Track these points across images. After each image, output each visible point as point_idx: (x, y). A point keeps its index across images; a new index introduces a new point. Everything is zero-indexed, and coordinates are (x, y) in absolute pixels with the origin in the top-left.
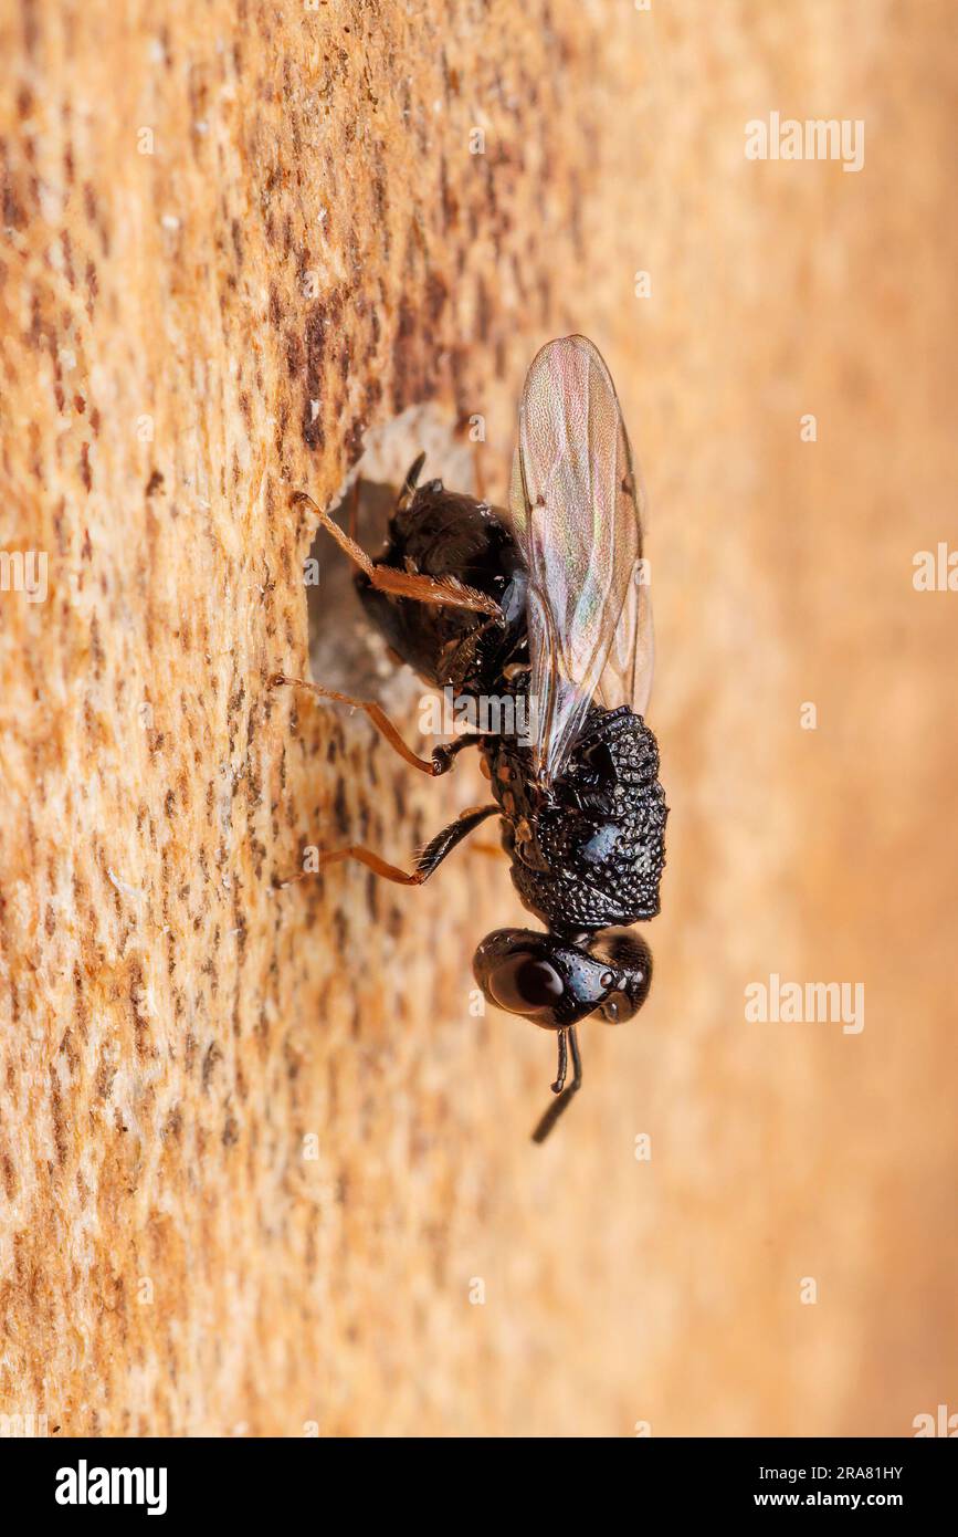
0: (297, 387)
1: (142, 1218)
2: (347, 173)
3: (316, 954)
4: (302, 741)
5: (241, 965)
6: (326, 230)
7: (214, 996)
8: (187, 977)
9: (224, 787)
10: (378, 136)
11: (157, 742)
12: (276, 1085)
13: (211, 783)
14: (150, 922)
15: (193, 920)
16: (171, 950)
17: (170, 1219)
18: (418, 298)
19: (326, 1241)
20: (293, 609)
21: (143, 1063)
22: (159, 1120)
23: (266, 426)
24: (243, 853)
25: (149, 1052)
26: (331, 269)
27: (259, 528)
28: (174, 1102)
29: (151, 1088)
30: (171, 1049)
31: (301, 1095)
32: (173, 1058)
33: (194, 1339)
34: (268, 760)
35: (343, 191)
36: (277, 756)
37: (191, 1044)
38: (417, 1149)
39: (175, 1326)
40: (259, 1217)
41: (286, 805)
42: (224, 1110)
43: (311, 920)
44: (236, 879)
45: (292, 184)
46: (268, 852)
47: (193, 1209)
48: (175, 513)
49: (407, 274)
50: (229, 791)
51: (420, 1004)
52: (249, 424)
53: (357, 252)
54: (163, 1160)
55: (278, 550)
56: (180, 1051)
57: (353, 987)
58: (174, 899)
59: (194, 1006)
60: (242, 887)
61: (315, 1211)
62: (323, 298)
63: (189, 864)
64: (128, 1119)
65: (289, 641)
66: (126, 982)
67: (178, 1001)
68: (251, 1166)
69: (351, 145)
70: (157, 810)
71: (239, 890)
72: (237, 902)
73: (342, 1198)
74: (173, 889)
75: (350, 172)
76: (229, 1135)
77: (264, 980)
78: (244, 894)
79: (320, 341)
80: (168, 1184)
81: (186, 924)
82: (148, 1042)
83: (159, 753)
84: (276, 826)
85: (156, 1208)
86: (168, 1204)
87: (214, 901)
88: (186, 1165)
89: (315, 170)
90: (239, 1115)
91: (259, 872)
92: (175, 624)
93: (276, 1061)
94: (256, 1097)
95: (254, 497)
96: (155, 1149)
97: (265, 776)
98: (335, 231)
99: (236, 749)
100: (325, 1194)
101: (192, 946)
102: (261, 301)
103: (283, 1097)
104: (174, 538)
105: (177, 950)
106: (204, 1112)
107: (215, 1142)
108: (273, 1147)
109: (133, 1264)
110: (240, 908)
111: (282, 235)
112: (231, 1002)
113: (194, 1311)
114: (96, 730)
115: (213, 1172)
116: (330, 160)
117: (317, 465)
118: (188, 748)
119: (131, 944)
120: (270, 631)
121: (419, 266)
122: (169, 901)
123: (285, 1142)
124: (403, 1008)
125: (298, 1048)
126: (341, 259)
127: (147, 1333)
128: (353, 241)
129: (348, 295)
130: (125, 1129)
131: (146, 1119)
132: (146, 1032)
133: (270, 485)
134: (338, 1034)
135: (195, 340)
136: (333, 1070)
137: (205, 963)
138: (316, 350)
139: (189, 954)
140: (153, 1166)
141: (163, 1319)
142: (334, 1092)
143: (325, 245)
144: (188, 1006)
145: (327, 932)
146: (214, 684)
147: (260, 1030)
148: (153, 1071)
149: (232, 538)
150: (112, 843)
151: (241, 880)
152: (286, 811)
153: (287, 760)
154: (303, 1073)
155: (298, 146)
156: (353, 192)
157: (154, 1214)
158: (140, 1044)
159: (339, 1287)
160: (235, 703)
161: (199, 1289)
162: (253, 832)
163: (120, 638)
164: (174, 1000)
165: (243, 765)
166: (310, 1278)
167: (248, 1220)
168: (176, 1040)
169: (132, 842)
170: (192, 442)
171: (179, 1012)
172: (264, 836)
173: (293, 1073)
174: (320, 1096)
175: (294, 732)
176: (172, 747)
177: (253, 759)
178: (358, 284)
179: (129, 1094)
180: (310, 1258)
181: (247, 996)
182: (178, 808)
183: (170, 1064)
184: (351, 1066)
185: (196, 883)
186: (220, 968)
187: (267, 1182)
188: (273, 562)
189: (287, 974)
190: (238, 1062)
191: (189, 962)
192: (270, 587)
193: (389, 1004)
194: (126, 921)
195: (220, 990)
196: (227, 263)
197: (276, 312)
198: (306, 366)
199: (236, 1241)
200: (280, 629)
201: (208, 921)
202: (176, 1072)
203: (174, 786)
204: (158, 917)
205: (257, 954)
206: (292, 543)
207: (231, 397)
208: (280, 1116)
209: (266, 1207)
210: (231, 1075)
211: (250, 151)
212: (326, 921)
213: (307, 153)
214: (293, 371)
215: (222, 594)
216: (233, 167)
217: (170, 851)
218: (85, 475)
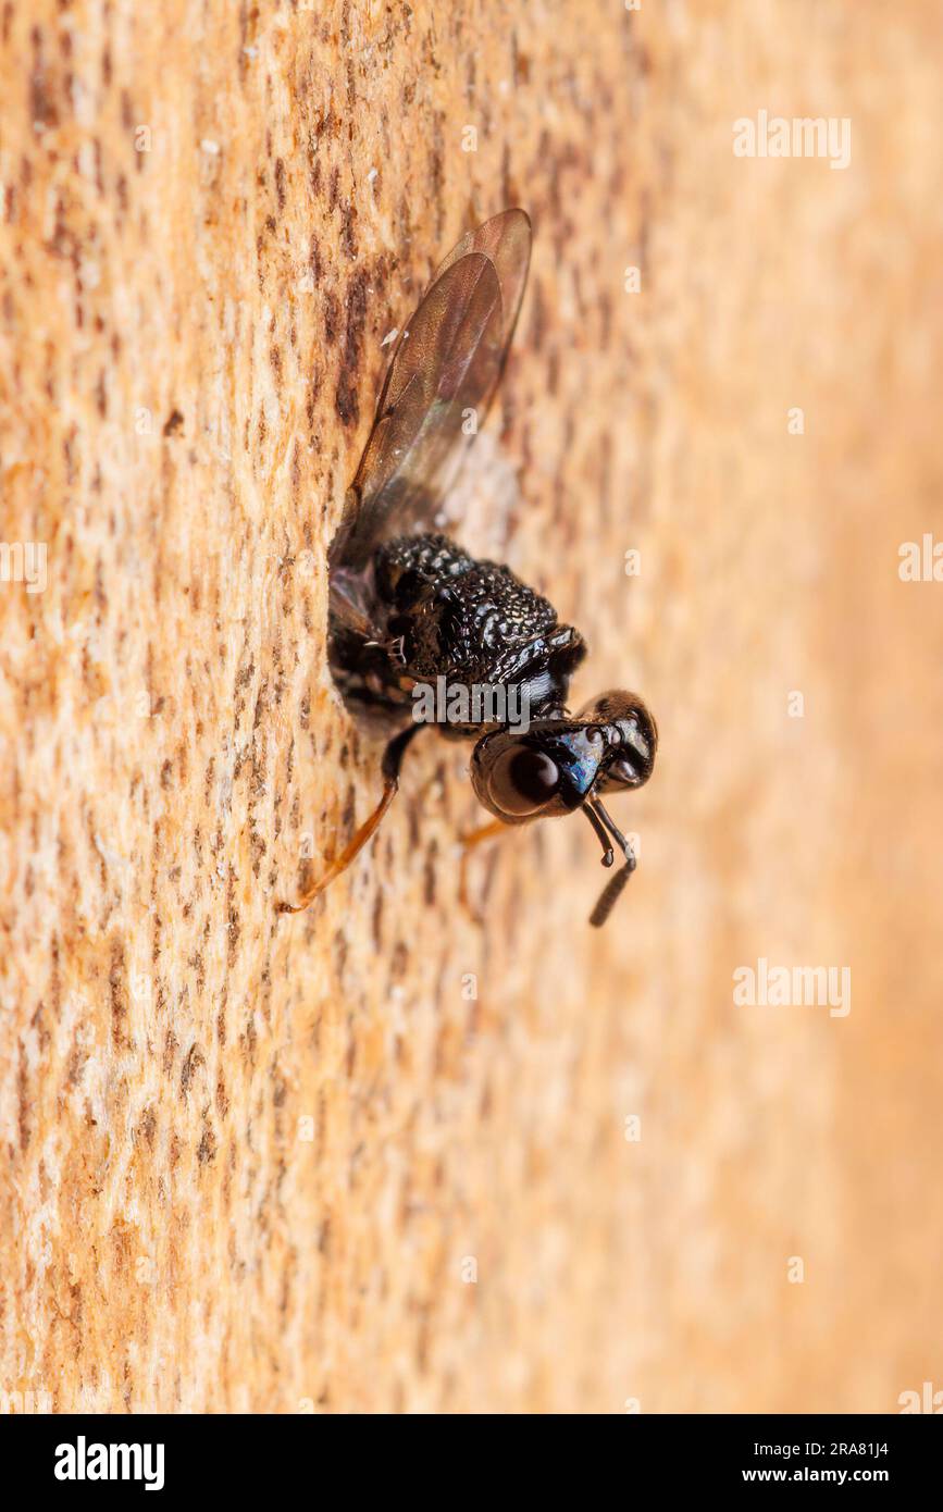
0: (334, 355)
1: (106, 1223)
2: (403, 138)
3: (312, 973)
4: (312, 736)
5: (231, 965)
6: (376, 192)
7: (200, 993)
8: (173, 969)
9: (225, 766)
10: (439, 105)
11: (159, 705)
12: (260, 1108)
13: (212, 759)
14: (136, 901)
15: (183, 906)
16: (157, 935)
17: (136, 1228)
20: (313, 591)
21: (117, 1053)
22: (132, 1121)
23: (297, 387)
24: (242, 843)
25: (126, 1042)
26: (377, 235)
27: (282, 494)
28: (149, 1102)
29: (125, 1081)
30: (149, 1043)
31: (286, 1127)
32: (151, 1053)
33: (152, 1367)
34: (275, 749)
35: (397, 155)
36: (284, 745)
37: (171, 1040)
38: (407, 1213)
39: (133, 1347)
40: (232, 1245)
41: (291, 801)
42: (202, 1122)
43: (310, 934)
44: (231, 870)
45: (343, 134)
46: (268, 848)
47: (161, 1223)
48: (193, 460)
50: (231, 771)
51: (421, 1054)
53: (408, 224)
54: (132, 1164)
55: (301, 523)
56: (159, 1046)
57: (350, 1019)
58: (163, 879)
59: (177, 1001)
60: (237, 880)
61: (292, 1256)
62: (367, 264)
63: (182, 842)
64: (98, 1112)
65: (306, 625)
66: (106, 963)
67: (161, 992)
68: (226, 1188)
69: (410, 108)
70: (152, 779)
71: (235, 883)
72: (231, 896)
73: (322, 1247)
74: (164, 868)
75: (405, 135)
76: (205, 1150)
77: (254, 987)
78: (239, 888)
79: (362, 309)
80: (136, 1191)
81: (175, 909)
82: (125, 1033)
83: (159, 717)
84: (278, 823)
85: (121, 1214)
86: (135, 1213)
87: (206, 890)
88: (158, 1175)
89: (369, 124)
90: (217, 1129)
91: (256, 868)
92: (186, 580)
93: (262, 1083)
94: (237, 1114)
95: (279, 460)
96: (127, 1151)
97: (270, 765)
98: (385, 196)
99: (242, 727)
100: (304, 1237)
101: (180, 934)
102: (301, 251)
103: (267, 1121)
104: (190, 485)
105: (163, 937)
106: (179, 1121)
107: (189, 1155)
108: (252, 1174)
109: (92, 1273)
110: (233, 903)
111: (327, 186)
112: (218, 1003)
113: (155, 1337)
114: (93, 680)
115: (185, 1187)
116: (385, 119)
117: (349, 441)
118: (190, 716)
119: (119, 920)
120: (287, 609)
122: (159, 881)
123: (266, 1172)
124: (401, 1050)
125: (287, 1072)
126: (390, 227)
127: (103, 1350)
128: (405, 212)
129: (394, 266)
130: (94, 1123)
131: (117, 1116)
132: (123, 1020)
133: (297, 452)
134: (332, 1065)
135: (227, 276)
136: (322, 1109)
137: (192, 955)
138: (356, 318)
139: (177, 943)
140: (122, 1167)
141: (122, 1339)
142: (321, 1131)
143: (373, 208)
144: (171, 999)
145: (326, 951)
146: (222, 652)
147: (246, 1041)
148: (129, 1064)
149: (252, 499)
150: (102, 807)
151: (237, 872)
152: (291, 810)
153: (296, 753)
154: (289, 1100)
155: (352, 96)
156: (408, 159)
157: (119, 1222)
158: (116, 1033)
159: (313, 1345)
160: (244, 678)
161: (161, 1314)
162: (254, 825)
163: (126, 585)
164: (157, 990)
165: (247, 746)
166: (283, 1328)
167: (220, 1248)
168: (155, 1034)
169: (123, 809)
170: (217, 387)
171: (161, 1004)
172: (264, 830)
173: (279, 1099)
174: (307, 1130)
175: (305, 725)
176: (173, 712)
177: (259, 744)
178: (406, 256)
179: (101, 1084)
181: (235, 1002)
182: (175, 780)
183: (147, 1058)
184: (340, 1109)
185: (188, 865)
186: (208, 964)
187: (243, 1211)
188: (294, 533)
189: (280, 989)
190: (221, 1071)
191: (175, 950)
192: (289, 561)
193: (388, 1046)
194: (110, 893)
195: (206, 988)
196: (269, 202)
197: (317, 268)
198: (345, 332)
199: (205, 1269)
200: (298, 608)
201: (199, 911)
202: (154, 1070)
203: (172, 756)
204: (145, 896)
205: (249, 957)
206: (316, 519)
207: (262, 347)
208: (263, 1141)
209: (240, 1237)
210: (212, 1084)
211: (300, 89)
212: (324, 939)
213: (361, 106)
214: (330, 335)
215: (238, 557)
216: (281, 102)
217: (163, 827)
218: (100, 402)
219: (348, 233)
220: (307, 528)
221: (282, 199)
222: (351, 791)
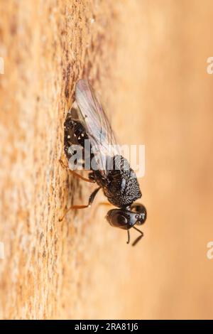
0: (65, 82)
1: (26, 273)
2: (75, 35)
5: (49, 215)
6: (71, 47)
8: (39, 217)
9: (48, 172)
10: (81, 27)
11: (36, 160)
12: (53, 245)
13: (45, 171)
14: (32, 202)
17: (32, 273)
18: (86, 66)
19: (60, 283)
21: (29, 235)
22: (31, 249)
23: (59, 89)
24: (50, 189)
25: (30, 233)
26: (72, 56)
27: (57, 113)
28: (34, 245)
29: (30, 241)
30: (34, 233)
31: (57, 248)
33: (35, 302)
34: (56, 168)
35: (74, 38)
37: (38, 232)
38: (77, 265)
39: (31, 298)
40: (48, 274)
42: (43, 249)
45: (65, 34)
46: (54, 189)
47: (36, 271)
48: (42, 107)
49: (85, 60)
50: (48, 174)
52: (56, 88)
53: (76, 53)
54: (31, 259)
55: (60, 119)
56: (36, 233)
57: (68, 224)
61: (58, 276)
62: (70, 62)
63: (40, 189)
64: (25, 248)
65: (61, 141)
66: (26, 216)
68: (47, 262)
69: (76, 28)
70: (34, 176)
73: (63, 273)
74: (37, 195)
76: (44, 255)
77: (52, 219)
78: (50, 198)
79: (69, 72)
80: (32, 265)
81: (39, 203)
82: (30, 230)
83: (36, 163)
84: (56, 184)
86: (32, 269)
87: (44, 199)
88: (36, 261)
89: (69, 32)
90: (46, 250)
91: (53, 193)
92: (41, 133)
93: (53, 239)
94: (50, 246)
95: (56, 106)
96: (30, 256)
97: (55, 171)
98: (73, 47)
99: (51, 164)
100: (59, 271)
101: (40, 209)
102: (59, 60)
103: (54, 248)
104: (41, 113)
105: (36, 210)
106: (39, 249)
107: (41, 256)
108: (52, 259)
110: (49, 201)
111: (63, 46)
112: (46, 223)
114: (24, 156)
115: (40, 263)
116: (72, 31)
118: (41, 162)
120: (57, 138)
121: (87, 59)
122: (36, 198)
123: (54, 258)
125: (57, 237)
126: (74, 54)
127: (26, 299)
128: (76, 51)
129: (74, 62)
130: (24, 251)
131: (28, 249)
132: (29, 228)
133: (59, 103)
134: (65, 234)
135: (47, 66)
136: (63, 243)
137: (42, 213)
138: (68, 74)
140: (29, 260)
141: (29, 297)
142: (63, 249)
143: (71, 50)
144: (38, 223)
146: (47, 148)
147: (51, 231)
148: (31, 237)
149: (52, 115)
151: (49, 195)
152: (58, 180)
155: (67, 26)
156: (76, 39)
157: (29, 271)
158: (28, 231)
159: (61, 294)
161: (36, 292)
162: (52, 184)
163: (30, 134)
164: (35, 221)
166: (56, 291)
168: (35, 231)
170: (45, 91)
171: (36, 224)
172: (54, 185)
173: (55, 243)
174: (61, 249)
176: (38, 162)
177: (53, 167)
178: (76, 60)
179: (25, 242)
180: (57, 287)
181: (49, 222)
182: (39, 176)
183: (34, 236)
184: (66, 243)
185: (41, 194)
186: (45, 215)
187: (50, 267)
188: (59, 122)
189: (56, 219)
190: (47, 238)
191: (39, 213)
192: (58, 128)
193: (74, 229)
194: (27, 201)
195: (44, 220)
196: (54, 50)
197: (62, 64)
198: (67, 77)
199: (44, 280)
200: (59, 137)
201: (43, 203)
203: (38, 171)
206: (62, 118)
207: (53, 82)
208: (53, 252)
209: (50, 273)
210: (45, 240)
211: (59, 25)
213: (68, 28)
214: (64, 78)
216: (55, 28)
217: (37, 186)
218: (24, 95)
219: (67, 56)
221: (56, 49)
222: (68, 176)
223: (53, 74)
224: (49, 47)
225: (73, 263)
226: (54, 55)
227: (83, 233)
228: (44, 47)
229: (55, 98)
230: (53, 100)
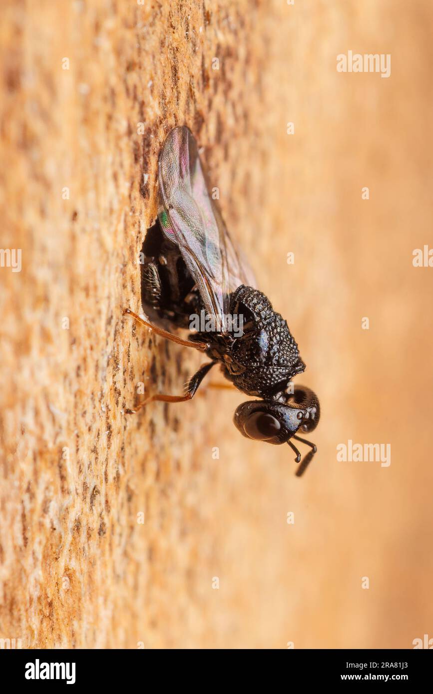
0: (138, 168)
1: (62, 571)
2: (161, 63)
3: (141, 441)
4: (137, 339)
5: (109, 448)
6: (152, 91)
7: (96, 463)
8: (85, 455)
9: (103, 362)
10: (175, 45)
11: (74, 341)
12: (122, 505)
13: (97, 361)
14: (69, 429)
15: (88, 427)
16: (77, 442)
17: (74, 571)
18: (191, 124)
19: (143, 580)
20: (135, 276)
21: (64, 497)
22: (71, 525)
23: (125, 186)
24: (111, 394)
25: (67, 491)
26: (154, 111)
27: (121, 237)
28: (77, 515)
29: (67, 509)
30: (76, 490)
31: (133, 510)
32: (77, 494)
33: (84, 629)
34: (122, 349)
35: (159, 72)
36: (126, 347)
37: (85, 487)
38: (183, 534)
39: (75, 623)
40: (114, 568)
41: (130, 370)
42: (100, 518)
43: (139, 425)
44: (107, 407)
45: (137, 68)
46: (121, 393)
47: (85, 567)
48: (84, 230)
49: (187, 112)
50: (105, 364)
51: (186, 464)
52: (117, 186)
53: (165, 102)
54: (72, 543)
55: (129, 247)
56: (80, 491)
57: (157, 457)
58: (79, 417)
59: (87, 468)
60: (110, 410)
61: (138, 566)
62: (150, 125)
63: (87, 400)
64: (56, 525)
65: (133, 291)
66: (57, 458)
67: (80, 466)
68: (110, 545)
69: (163, 50)
70: (73, 375)
71: (109, 412)
72: (108, 418)
73: (150, 558)
74: (79, 412)
75: (162, 62)
76: (101, 531)
77: (118, 456)
78: (111, 414)
79: (149, 145)
80: (74, 555)
81: (84, 429)
82: (66, 487)
83: (74, 347)
84: (125, 380)
85: (68, 566)
86: (73, 564)
87: (98, 418)
88: (82, 546)
89: (147, 62)
90: (106, 520)
91: (117, 403)
92: (83, 284)
93: (123, 494)
94: (114, 511)
95: (119, 222)
96: (68, 538)
97: (121, 356)
98: (156, 92)
99: (109, 344)
100: (141, 555)
101: (88, 439)
102: (123, 126)
103: (125, 511)
104: (84, 243)
105: (80, 442)
106: (91, 520)
107: (95, 534)
108: (121, 535)
109: (57, 594)
110: (109, 421)
111: (133, 94)
112: (104, 466)
113: (84, 616)
114: (46, 336)
115: (93, 549)
116: (154, 57)
117: (146, 205)
118: (87, 343)
119: (60, 439)
120: (124, 286)
121: (192, 108)
122: (77, 418)
123: (126, 532)
124: (178, 466)
125: (132, 487)
126: (158, 105)
127: (63, 627)
128: (163, 97)
129: (161, 122)
130: (55, 529)
131: (64, 524)
132: (65, 482)
133: (126, 215)
134: (150, 480)
135: (94, 147)
136: (148, 497)
137: (93, 448)
138: (147, 149)
139: (86, 443)
140: (67, 547)
141: (71, 620)
142: (147, 508)
143: (151, 98)
144: (85, 468)
145: (146, 431)
146: (99, 312)
147: (116, 479)
148: (68, 501)
149: (109, 241)
150: (52, 390)
151: (110, 407)
152: (130, 373)
153: (131, 349)
154: (134, 499)
155: (139, 50)
156: (164, 72)
157: (67, 569)
158: (62, 488)
159: (148, 601)
160: (109, 322)
161: (87, 605)
162: (115, 384)
163: (58, 292)
164: (78, 466)
165: (112, 352)
166: (135, 596)
167: (109, 571)
168: (79, 485)
169: (61, 389)
170: (91, 195)
171: (80, 471)
172: (120, 386)
173: (130, 499)
175: (134, 335)
176: (80, 344)
177: (116, 348)
178: (165, 117)
179: (57, 512)
180: (136, 587)
181: (111, 463)
182: (82, 373)
183: (76, 496)
184: (155, 495)
185: (90, 410)
186: (99, 451)
187: (118, 552)
188: (126, 252)
189: (128, 451)
190: (106, 495)
191: (86, 448)
192: (125, 265)
193: (172, 465)
194: (57, 429)
195: (99, 460)
196: (107, 108)
197: (130, 132)
198: (142, 157)
199: (103, 582)
200: (129, 285)
201: (95, 427)
202: (79, 501)
203: (80, 362)
204: (72, 426)
205: (116, 443)
206: (135, 244)
207: (109, 173)
208: (124, 520)
209: (118, 564)
210: (103, 502)
211: (118, 52)
212: (146, 425)
213: (144, 54)
214: (136, 160)
215: (104, 269)
216: (112, 61)
217: (78, 394)
218: (43, 213)
219: (142, 113)
220: (131, 248)
221: (114, 104)
222: (154, 358)
223: (108, 158)
224: (97, 103)
225: (174, 531)
226: (110, 118)
227: (195, 466)
228: (86, 105)
229: (116, 206)
230: (111, 211)
